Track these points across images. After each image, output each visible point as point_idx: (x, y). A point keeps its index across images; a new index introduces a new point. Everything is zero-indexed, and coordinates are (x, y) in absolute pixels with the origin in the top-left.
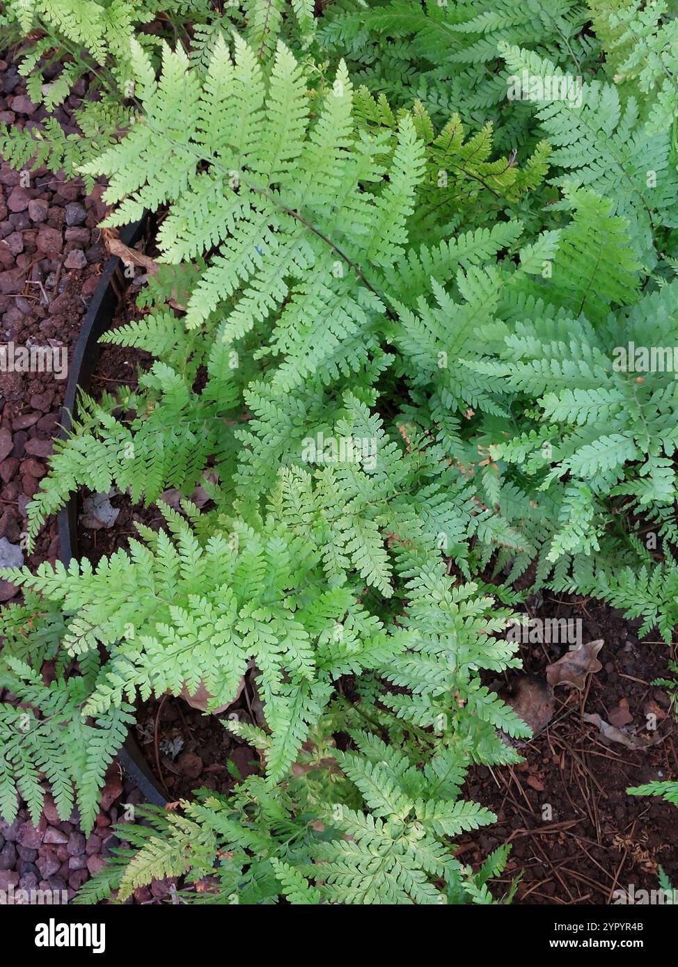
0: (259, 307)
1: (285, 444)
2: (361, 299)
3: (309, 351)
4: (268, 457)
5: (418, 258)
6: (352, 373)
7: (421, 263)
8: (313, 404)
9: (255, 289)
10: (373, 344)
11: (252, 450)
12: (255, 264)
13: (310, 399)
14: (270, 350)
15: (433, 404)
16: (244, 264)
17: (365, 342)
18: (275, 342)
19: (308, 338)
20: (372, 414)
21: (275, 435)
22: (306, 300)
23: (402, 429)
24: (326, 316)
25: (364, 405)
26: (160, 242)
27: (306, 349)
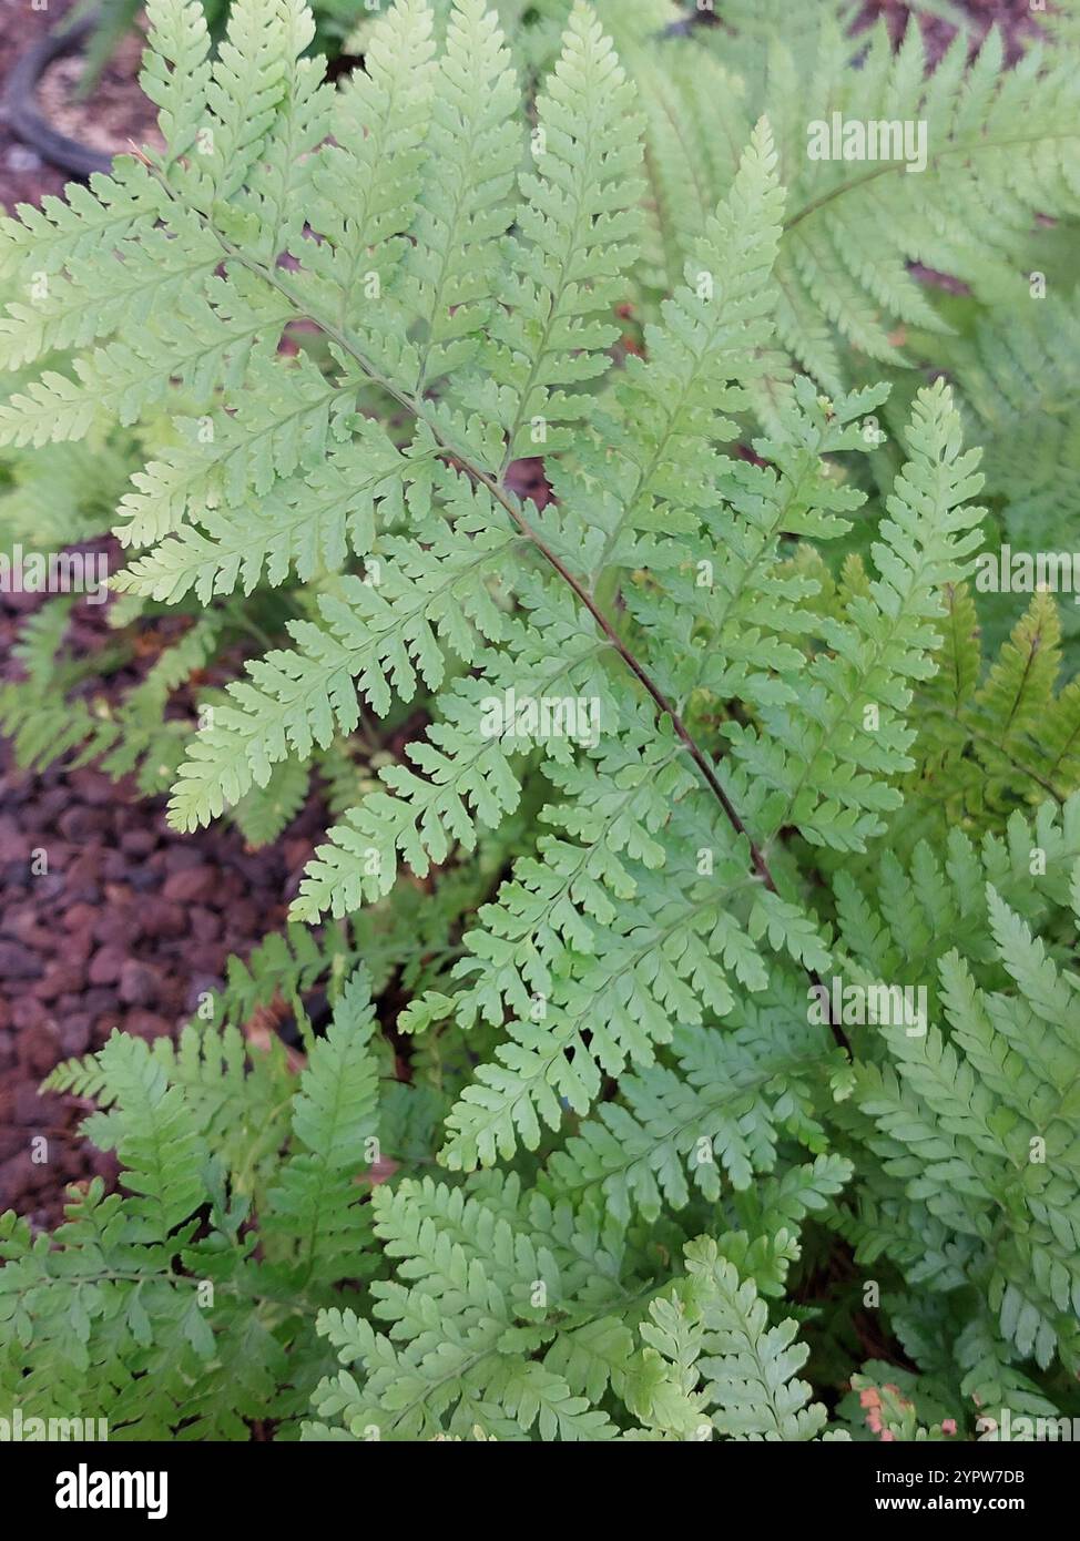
0: (419, 826)
1: (470, 1376)
2: (758, 920)
3: (578, 1043)
4: (409, 1408)
5: (943, 868)
6: (728, 1190)
7: (949, 881)
8: (591, 1281)
9: (416, 769)
10: (792, 1109)
11: (362, 1379)
12: (420, 673)
13: (581, 1267)
14: (451, 1003)
15: (972, 1347)
16: (387, 667)
17: (772, 1101)
18: (469, 982)
19: (579, 1002)
20: (772, 1323)
21: (445, 1339)
22: (584, 863)
23: (869, 1398)
24: (647, 949)
25: (750, 1287)
26: (126, 521)
27: (568, 1035)
